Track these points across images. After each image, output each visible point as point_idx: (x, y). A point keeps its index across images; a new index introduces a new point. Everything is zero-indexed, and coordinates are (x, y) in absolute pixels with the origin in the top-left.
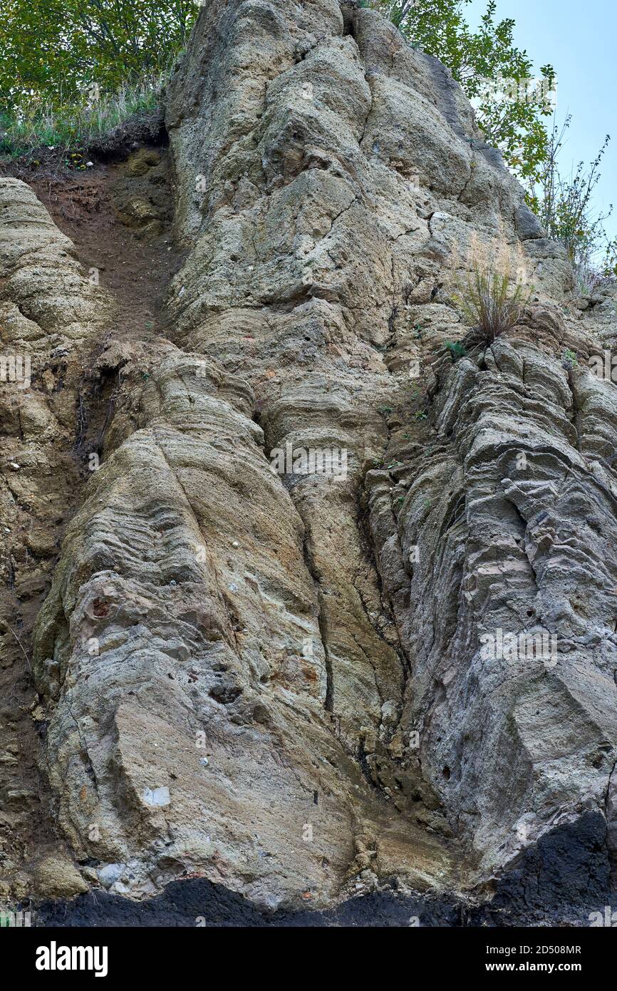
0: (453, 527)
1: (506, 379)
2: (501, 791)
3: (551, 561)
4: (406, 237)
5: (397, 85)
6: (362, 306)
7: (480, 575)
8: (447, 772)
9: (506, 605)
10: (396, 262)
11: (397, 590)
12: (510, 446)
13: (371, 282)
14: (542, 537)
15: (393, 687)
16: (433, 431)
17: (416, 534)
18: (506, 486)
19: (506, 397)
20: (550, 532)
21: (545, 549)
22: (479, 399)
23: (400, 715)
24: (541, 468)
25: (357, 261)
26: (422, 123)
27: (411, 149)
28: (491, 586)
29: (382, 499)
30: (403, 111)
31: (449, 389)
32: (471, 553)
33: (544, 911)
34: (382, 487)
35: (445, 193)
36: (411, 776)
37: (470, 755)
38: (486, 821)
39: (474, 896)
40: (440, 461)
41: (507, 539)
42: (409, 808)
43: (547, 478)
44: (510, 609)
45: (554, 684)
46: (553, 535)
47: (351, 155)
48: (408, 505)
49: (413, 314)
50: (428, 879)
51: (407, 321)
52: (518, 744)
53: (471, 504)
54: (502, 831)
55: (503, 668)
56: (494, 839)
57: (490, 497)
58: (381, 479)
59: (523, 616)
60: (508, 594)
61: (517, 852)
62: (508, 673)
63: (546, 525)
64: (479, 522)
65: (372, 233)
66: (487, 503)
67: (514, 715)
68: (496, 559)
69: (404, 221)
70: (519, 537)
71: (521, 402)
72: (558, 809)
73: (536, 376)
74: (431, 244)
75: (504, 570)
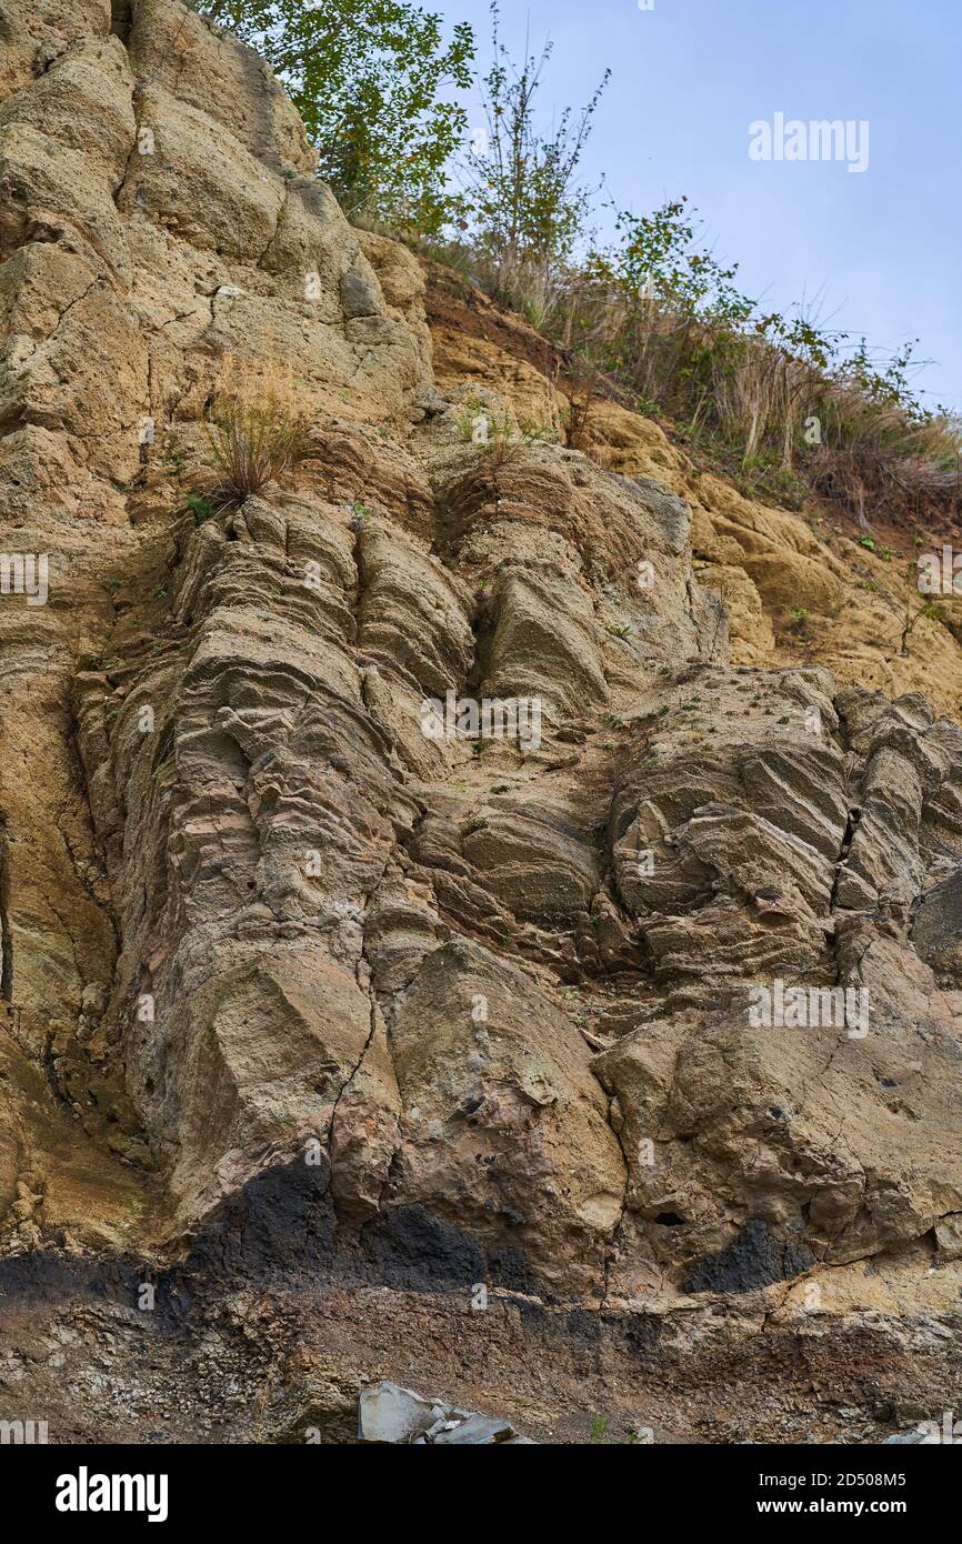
0: (163, 765)
1: (260, 552)
2: (204, 1119)
3: (277, 818)
4: (176, 324)
5: (174, 107)
6: (98, 432)
7: (188, 835)
8: (150, 1086)
9: (221, 874)
10: (154, 364)
11: (109, 835)
12: (232, 664)
13: (112, 399)
14: (266, 787)
15: (98, 964)
16: (169, 617)
17: (129, 765)
18: (225, 717)
19: (258, 578)
20: (277, 779)
21: (271, 803)
22: (222, 581)
23: (107, 1002)
24: (272, 693)
25: (91, 371)
26: (204, 164)
27: (189, 200)
28: (202, 850)
29: (93, 713)
30: (177, 147)
31: (189, 562)
32: (177, 805)
33: (247, 1277)
34: (95, 696)
35: (239, 256)
36: (111, 1087)
37: (174, 1068)
38: (188, 1155)
39: (166, 1253)
40: (166, 666)
41: (225, 786)
42: (102, 1131)
43: (281, 705)
44: (226, 879)
45: (266, 986)
46: (281, 784)
47: (94, 219)
48: (120, 724)
49: (174, 438)
50: (107, 1232)
51: (164, 448)
52: (219, 1062)
53: (180, 739)
54: (204, 1170)
55: (210, 960)
56: (195, 1179)
57: (204, 731)
58: (94, 685)
59: (242, 889)
60: (224, 859)
61: (217, 1201)
62: (216, 967)
63: (273, 770)
64: (190, 763)
65: (118, 328)
66: (200, 738)
67: (215, 1024)
68: (211, 812)
69: (173, 302)
70: (240, 784)
71: (278, 585)
72: (269, 1145)
73: (303, 546)
74: (210, 335)
75: (220, 828)
